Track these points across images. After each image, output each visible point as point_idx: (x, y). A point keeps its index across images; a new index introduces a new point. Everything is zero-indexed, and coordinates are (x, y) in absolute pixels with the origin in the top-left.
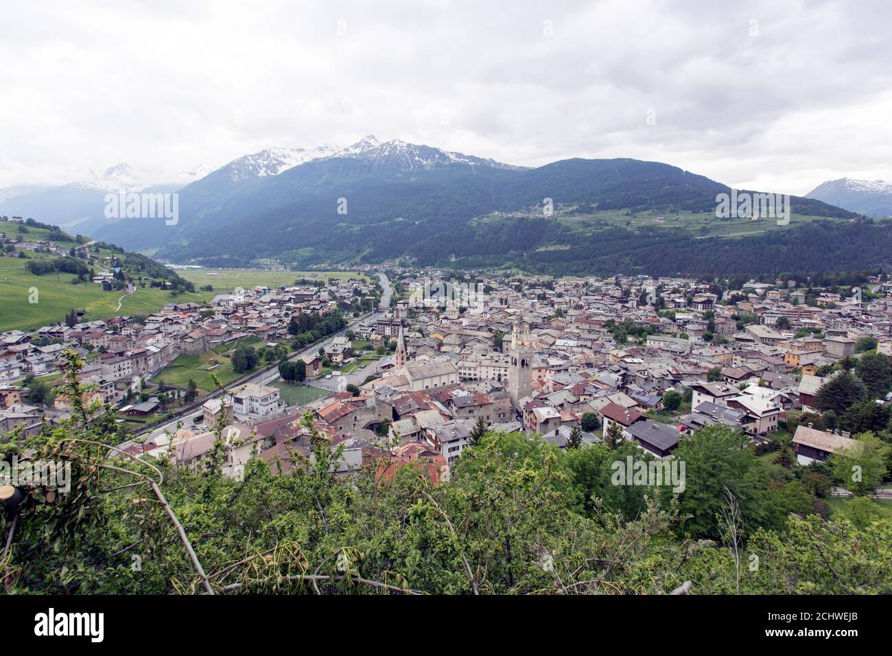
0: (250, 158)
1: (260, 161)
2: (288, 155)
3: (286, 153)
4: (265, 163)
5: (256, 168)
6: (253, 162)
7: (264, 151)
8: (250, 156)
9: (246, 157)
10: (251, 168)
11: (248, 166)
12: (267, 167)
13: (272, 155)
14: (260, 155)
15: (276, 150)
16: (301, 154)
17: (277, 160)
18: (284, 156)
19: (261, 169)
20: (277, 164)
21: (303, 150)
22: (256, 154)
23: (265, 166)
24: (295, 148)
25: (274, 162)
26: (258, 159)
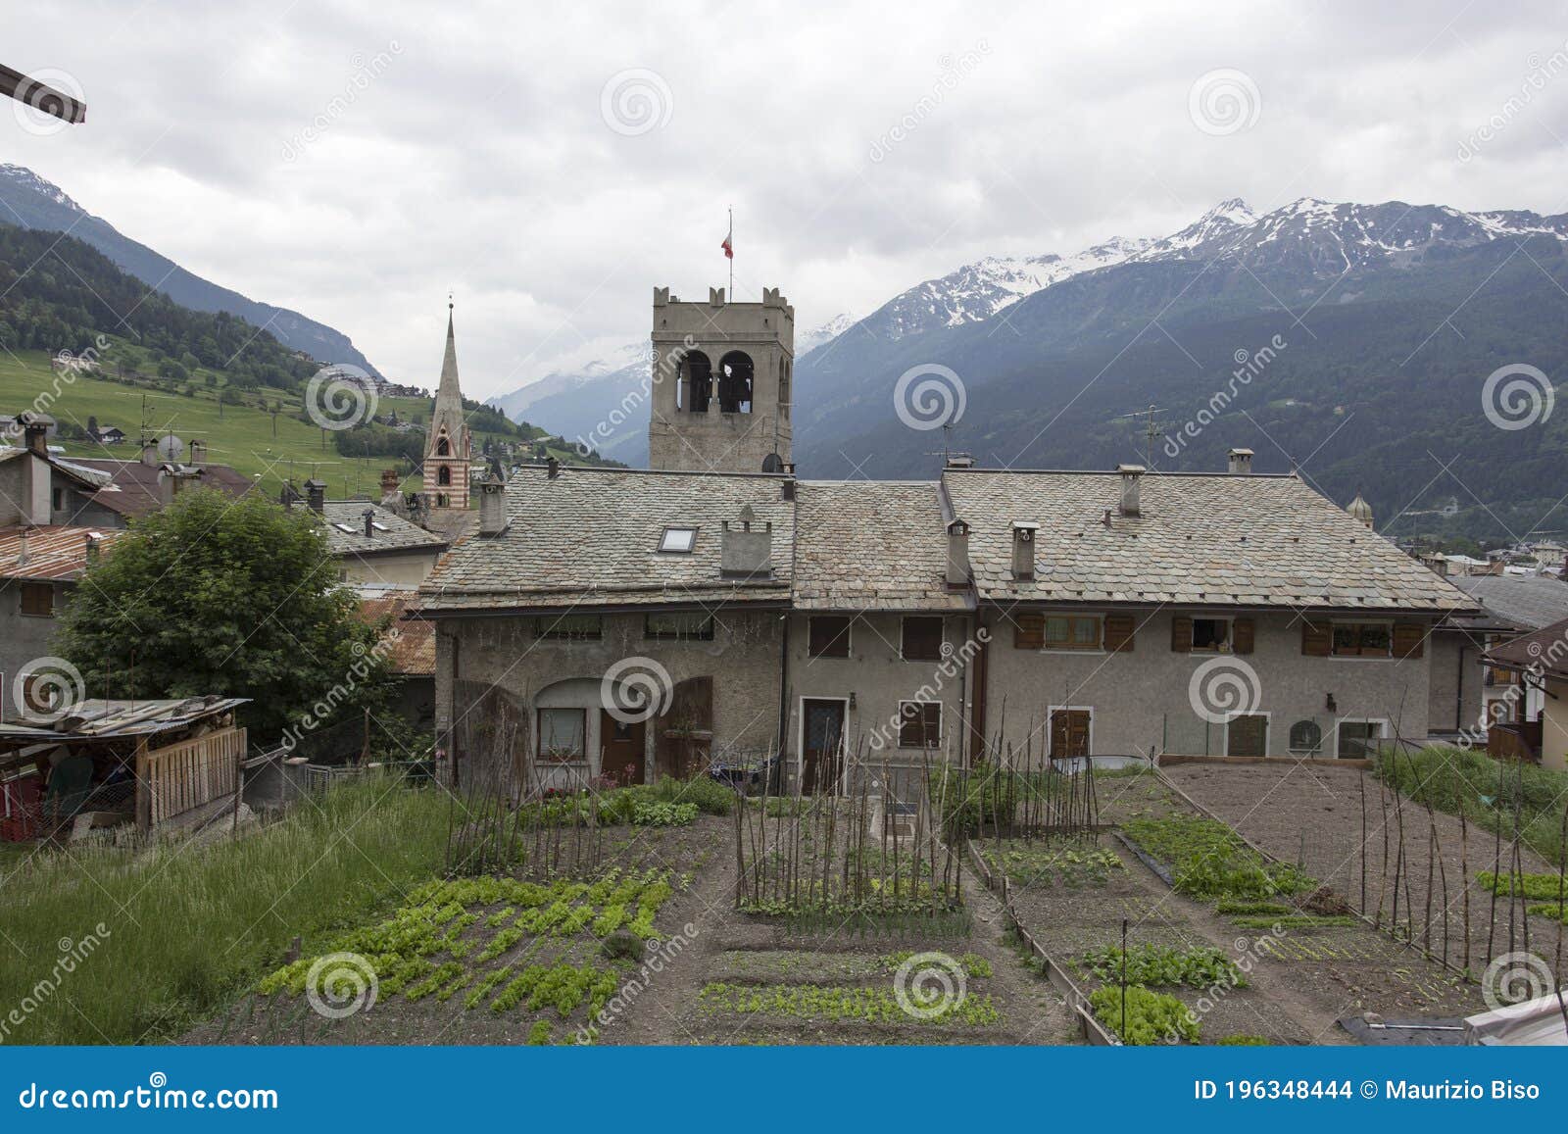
0: (933, 288)
1: (954, 293)
2: (1019, 274)
3: (1014, 269)
4: (964, 295)
5: (943, 309)
6: (938, 296)
7: (964, 270)
8: (934, 282)
9: (924, 287)
10: (932, 309)
11: (927, 304)
12: (968, 304)
13: (981, 277)
14: (954, 279)
15: (992, 266)
16: (1051, 269)
17: (993, 287)
18: (1010, 278)
19: (954, 310)
20: (991, 297)
21: (1056, 258)
22: (947, 278)
23: (963, 302)
24: (1038, 257)
25: (983, 292)
26: (951, 288)
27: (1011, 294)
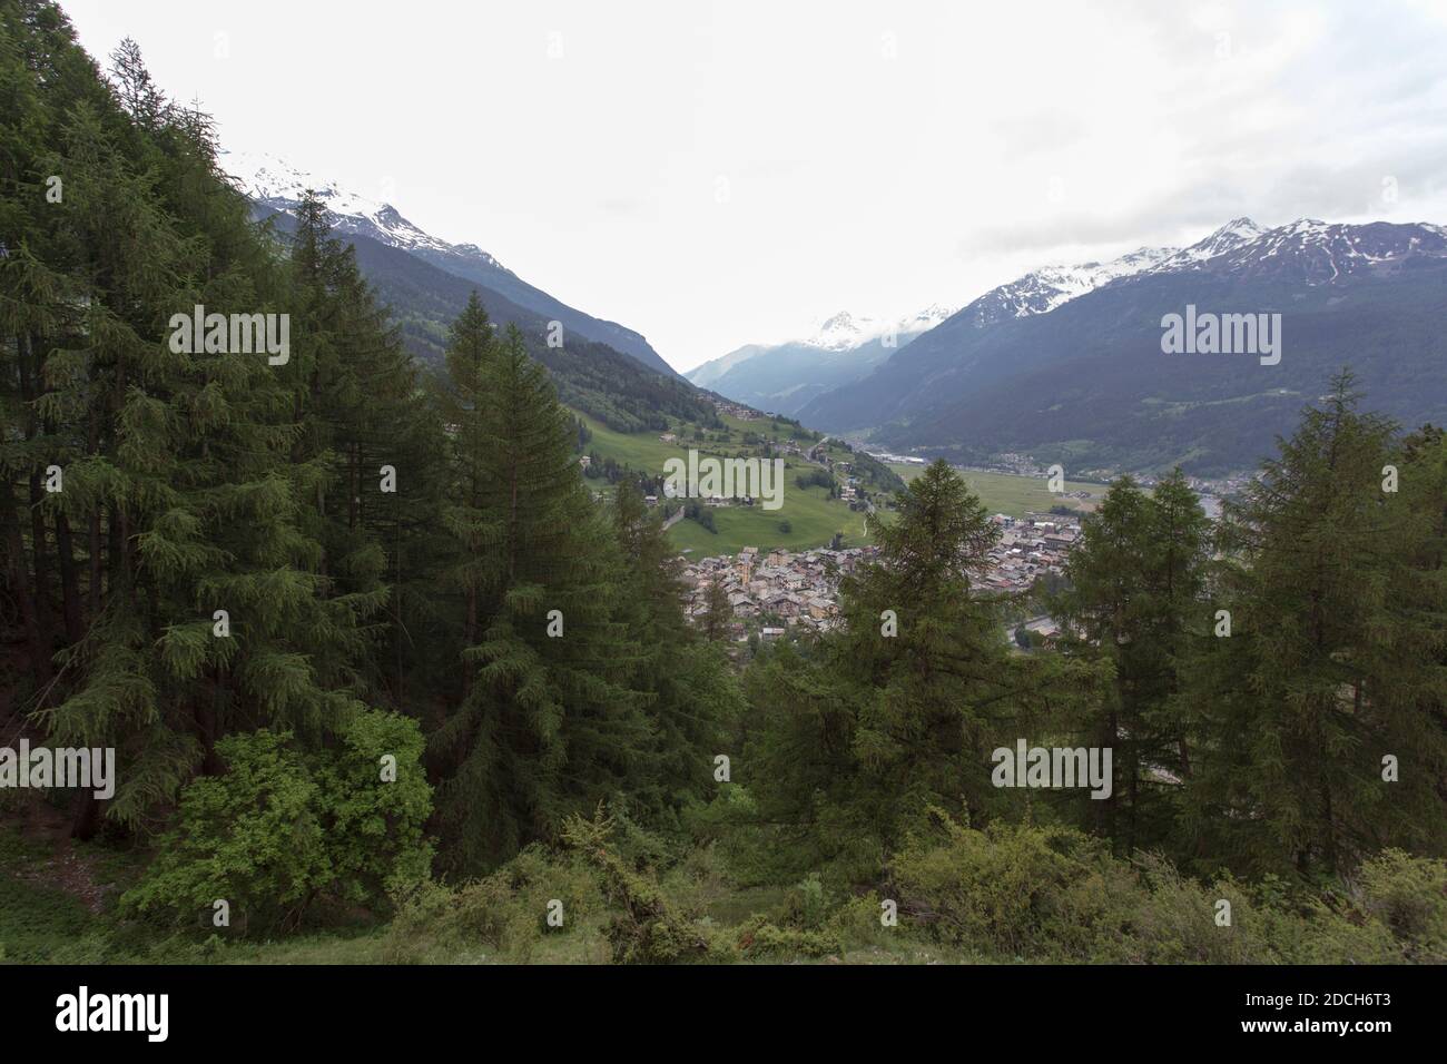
0: (1006, 290)
1: (1020, 293)
2: (1068, 277)
3: (1064, 273)
4: (1028, 295)
5: (1013, 304)
6: (1009, 296)
7: (1028, 277)
8: (1005, 286)
9: (999, 290)
10: (1005, 305)
11: (1001, 302)
12: (1030, 301)
13: (1040, 281)
14: (1021, 283)
15: (1049, 273)
16: (1092, 273)
17: (1048, 288)
18: (1061, 280)
19: (1020, 306)
20: (1047, 295)
21: (1097, 264)
22: (1015, 283)
23: (1026, 299)
24: (1082, 263)
25: (1042, 292)
26: (1018, 289)
27: (1062, 292)
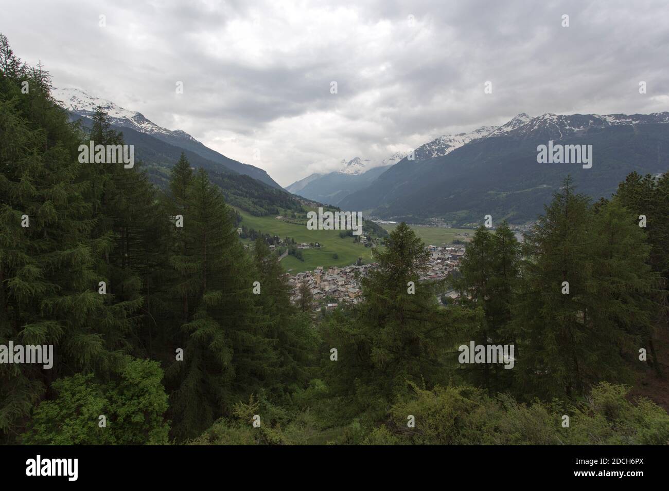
0: (427, 146)
1: (433, 147)
2: (453, 139)
3: (451, 138)
4: (437, 148)
5: (431, 152)
6: (429, 148)
7: (436, 140)
8: (427, 144)
9: (424, 146)
10: (427, 152)
11: (425, 151)
12: (438, 150)
13: (442, 142)
14: (433, 143)
15: (445, 138)
16: (463, 137)
17: (445, 145)
18: (450, 141)
19: (434, 153)
20: (445, 148)
21: (465, 134)
22: (431, 143)
23: (436, 150)
24: (459, 134)
25: (443, 146)
26: (432, 145)
27: (451, 146)
